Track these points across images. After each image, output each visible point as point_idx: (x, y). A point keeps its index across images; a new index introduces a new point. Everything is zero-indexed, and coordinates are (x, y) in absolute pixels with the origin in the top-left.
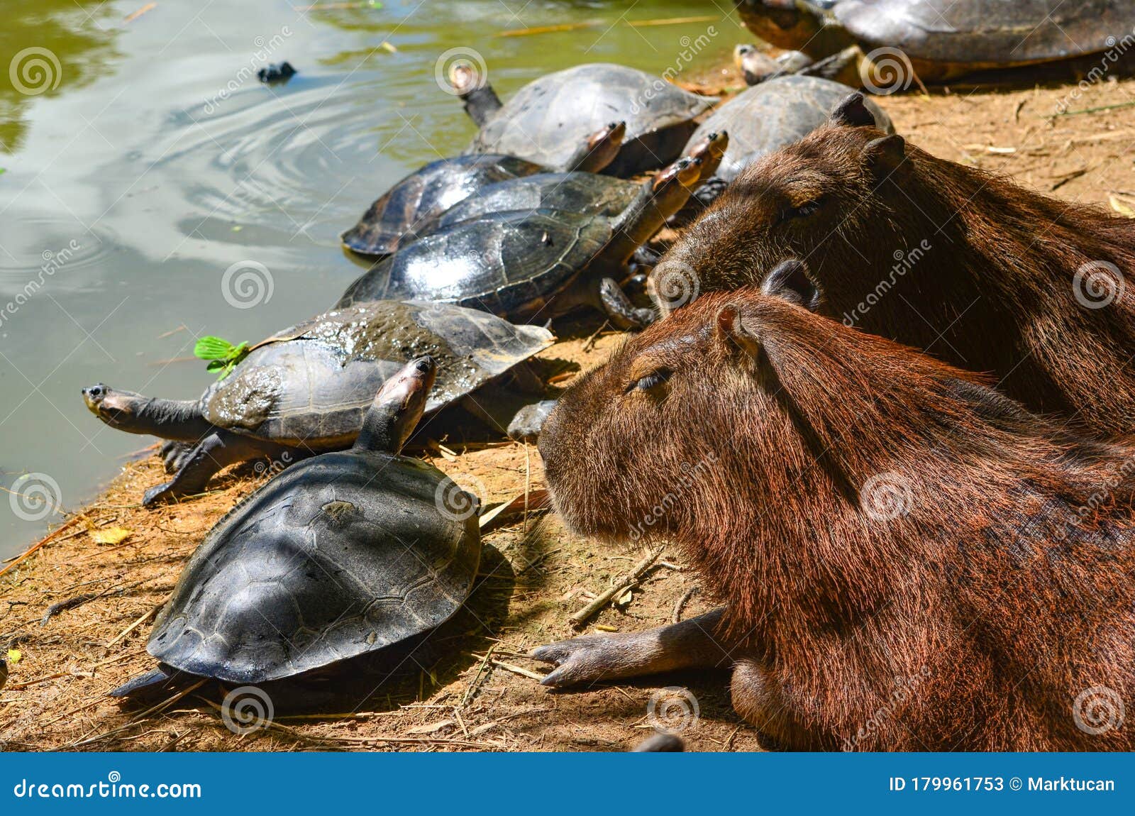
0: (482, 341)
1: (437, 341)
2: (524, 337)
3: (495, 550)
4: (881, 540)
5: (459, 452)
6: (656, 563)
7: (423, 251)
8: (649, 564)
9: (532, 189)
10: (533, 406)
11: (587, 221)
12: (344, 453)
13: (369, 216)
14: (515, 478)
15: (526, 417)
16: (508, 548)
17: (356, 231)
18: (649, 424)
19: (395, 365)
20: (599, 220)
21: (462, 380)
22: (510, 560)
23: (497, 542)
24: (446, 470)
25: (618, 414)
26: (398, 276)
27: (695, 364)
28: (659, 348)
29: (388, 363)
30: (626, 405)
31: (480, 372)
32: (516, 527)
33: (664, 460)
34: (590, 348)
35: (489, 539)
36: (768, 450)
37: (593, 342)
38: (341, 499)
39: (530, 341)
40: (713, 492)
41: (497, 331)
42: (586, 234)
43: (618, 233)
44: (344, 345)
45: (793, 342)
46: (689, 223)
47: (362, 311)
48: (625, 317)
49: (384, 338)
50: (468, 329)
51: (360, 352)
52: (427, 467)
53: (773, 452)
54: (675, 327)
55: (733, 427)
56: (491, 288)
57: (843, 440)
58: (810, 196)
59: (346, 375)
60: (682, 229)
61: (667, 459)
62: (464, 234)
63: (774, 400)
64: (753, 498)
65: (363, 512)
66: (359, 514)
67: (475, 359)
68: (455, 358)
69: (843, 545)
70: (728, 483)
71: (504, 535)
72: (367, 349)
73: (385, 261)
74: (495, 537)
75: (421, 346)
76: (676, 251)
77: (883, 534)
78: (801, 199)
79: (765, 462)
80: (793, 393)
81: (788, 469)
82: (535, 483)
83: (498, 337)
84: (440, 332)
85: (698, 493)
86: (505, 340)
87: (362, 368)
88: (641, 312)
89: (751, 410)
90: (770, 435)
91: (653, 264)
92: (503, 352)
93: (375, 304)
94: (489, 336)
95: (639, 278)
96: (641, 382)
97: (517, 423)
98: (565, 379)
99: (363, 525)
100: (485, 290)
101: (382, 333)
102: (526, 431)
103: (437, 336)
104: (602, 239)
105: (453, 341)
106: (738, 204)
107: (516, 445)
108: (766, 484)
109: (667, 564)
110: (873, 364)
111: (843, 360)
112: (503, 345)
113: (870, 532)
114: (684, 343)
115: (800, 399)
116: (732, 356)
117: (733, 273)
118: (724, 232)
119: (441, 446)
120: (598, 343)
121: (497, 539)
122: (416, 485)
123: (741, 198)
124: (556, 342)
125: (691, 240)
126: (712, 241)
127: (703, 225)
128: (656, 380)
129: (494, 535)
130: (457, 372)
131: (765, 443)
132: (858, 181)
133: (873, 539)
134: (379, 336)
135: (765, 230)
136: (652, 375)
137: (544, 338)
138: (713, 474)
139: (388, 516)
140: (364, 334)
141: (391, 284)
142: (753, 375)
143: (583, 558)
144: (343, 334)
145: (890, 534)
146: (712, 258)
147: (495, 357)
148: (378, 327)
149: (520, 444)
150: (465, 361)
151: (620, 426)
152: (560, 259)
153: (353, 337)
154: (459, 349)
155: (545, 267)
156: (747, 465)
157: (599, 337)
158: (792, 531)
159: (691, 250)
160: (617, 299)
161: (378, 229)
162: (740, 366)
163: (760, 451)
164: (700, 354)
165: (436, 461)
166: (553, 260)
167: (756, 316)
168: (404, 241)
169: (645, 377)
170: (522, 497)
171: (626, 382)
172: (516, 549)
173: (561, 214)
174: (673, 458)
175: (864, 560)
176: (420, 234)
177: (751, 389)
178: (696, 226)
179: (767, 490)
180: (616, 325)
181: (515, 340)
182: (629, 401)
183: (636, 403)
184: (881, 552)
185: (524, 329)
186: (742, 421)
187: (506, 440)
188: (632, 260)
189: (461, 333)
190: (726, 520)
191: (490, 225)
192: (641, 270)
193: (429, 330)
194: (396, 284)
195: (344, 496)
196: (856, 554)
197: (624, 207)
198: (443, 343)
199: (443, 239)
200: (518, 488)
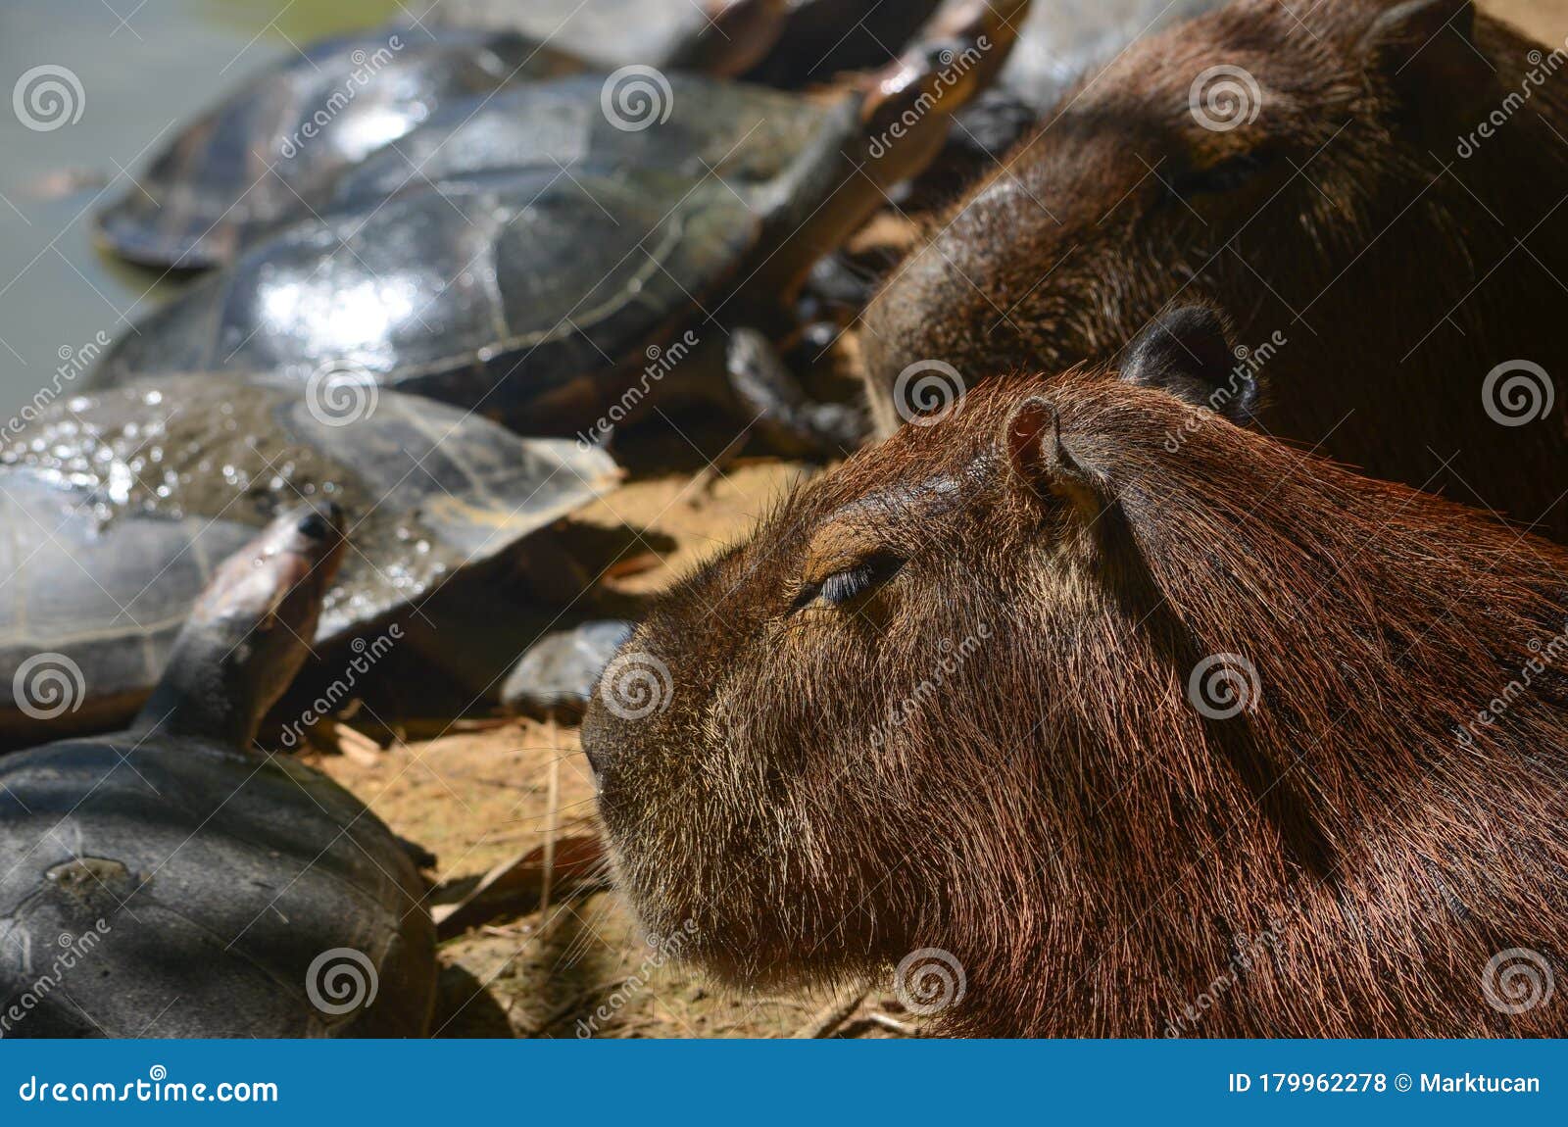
0: (446, 476)
1: (335, 474)
2: (546, 469)
3: (471, 981)
4: (1399, 973)
5: (385, 743)
6: (856, 1017)
7: (302, 260)
8: (843, 1019)
9: (564, 114)
10: (566, 638)
11: (697, 195)
12: (104, 740)
13: (164, 167)
14: (518, 805)
15: (548, 662)
16: (504, 975)
17: (129, 205)
18: (844, 684)
19: (233, 531)
20: (729, 192)
21: (395, 569)
22: (506, 1005)
23: (474, 959)
24: (355, 784)
25: (772, 661)
26: (239, 314)
27: (955, 540)
28: (871, 506)
29: (211, 526)
30: (792, 641)
31: (440, 552)
32: (523, 924)
33: (879, 769)
34: (703, 499)
35: (455, 952)
36: (1127, 750)
37: (709, 487)
38: (97, 852)
39: (562, 479)
40: (994, 850)
41: (482, 453)
42: (698, 227)
43: (775, 227)
44: (104, 478)
45: (1190, 492)
46: (946, 205)
47: (154, 398)
48: (789, 430)
49: (204, 466)
50: (412, 448)
51: (145, 498)
52: (309, 777)
53: (1140, 754)
54: (911, 456)
55: (1045, 693)
56: (465, 350)
57: (1308, 730)
58: (1237, 143)
59: (110, 555)
60: (930, 219)
61: (887, 769)
62: (398, 220)
63: (1140, 631)
64: (1093, 865)
65: (150, 885)
66: (138, 889)
67: (427, 521)
68: (381, 517)
69: (1306, 985)
70: (1031, 827)
71: (491, 943)
72: (164, 491)
73: (205, 283)
74: (469, 949)
75: (297, 487)
76: (914, 271)
77: (1405, 961)
78: (1214, 150)
79: (1120, 778)
80: (1188, 616)
81: (1175, 797)
82: (569, 818)
83: (484, 468)
84: (343, 453)
85: (959, 851)
86: (501, 475)
87: (151, 538)
88: (826, 415)
89: (1087, 653)
90: (1133, 715)
91: (860, 302)
92: (496, 503)
93: (185, 383)
94: (462, 464)
95: (820, 334)
96: (831, 586)
97: (527, 676)
98: (640, 572)
99: (153, 914)
100: (454, 353)
101: (202, 453)
102: (547, 693)
103: (336, 462)
104: (734, 235)
105: (374, 476)
106: (1063, 159)
107: (524, 728)
108: (1122, 831)
109: (884, 1018)
110: (1383, 551)
111: (1309, 538)
112: (499, 489)
113: (1371, 955)
114: (931, 491)
115: (1205, 630)
116: (1042, 524)
117: (1049, 326)
118: (1025, 227)
119: (343, 729)
120: (726, 487)
121: (475, 953)
122: (282, 818)
123: (1070, 144)
124: (626, 481)
125: (950, 245)
126: (998, 248)
127: (977, 211)
128: (864, 579)
129: (468, 943)
130: (385, 550)
131: (1121, 733)
132: (1356, 106)
133: (1381, 970)
134: (194, 460)
135: (1125, 223)
136: (854, 569)
137: (596, 474)
138: (994, 806)
139: (213, 895)
140: (157, 454)
141: (221, 336)
142: (1093, 570)
143: (681, 1002)
144: (105, 454)
145: (1421, 960)
146: (997, 288)
147: (478, 517)
148: (190, 436)
149: (532, 725)
150: (404, 522)
151: (774, 689)
152: (635, 286)
153: (129, 461)
154: (389, 495)
155: (596, 304)
156: (1076, 787)
157: (726, 471)
158: (1181, 948)
159: (948, 268)
160: (770, 385)
161: (183, 199)
162: (1063, 549)
163: (1108, 752)
164: (969, 518)
165: (330, 765)
166: (617, 283)
167: (1102, 430)
168: (249, 233)
169: (838, 573)
170: (538, 854)
171: (793, 587)
172: (520, 976)
173: (639, 175)
174: (899, 765)
175: (1358, 1020)
176: (293, 215)
177: (1089, 605)
178: (962, 212)
179: (1125, 844)
180: (764, 446)
181: (524, 477)
182: (799, 630)
183: (815, 634)
184: (1398, 1003)
185: (546, 449)
186: (1067, 681)
187: (499, 716)
188: (807, 291)
189: (394, 457)
190: (1026, 914)
191: (466, 201)
192: (827, 314)
193: (317, 450)
194: (234, 335)
195: (103, 845)
196: (1338, 1006)
197: (785, 162)
198: (351, 480)
199: (350, 229)
200: (529, 829)
